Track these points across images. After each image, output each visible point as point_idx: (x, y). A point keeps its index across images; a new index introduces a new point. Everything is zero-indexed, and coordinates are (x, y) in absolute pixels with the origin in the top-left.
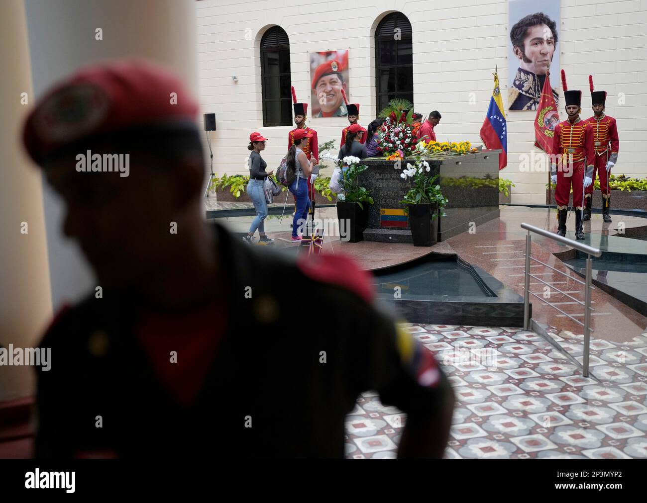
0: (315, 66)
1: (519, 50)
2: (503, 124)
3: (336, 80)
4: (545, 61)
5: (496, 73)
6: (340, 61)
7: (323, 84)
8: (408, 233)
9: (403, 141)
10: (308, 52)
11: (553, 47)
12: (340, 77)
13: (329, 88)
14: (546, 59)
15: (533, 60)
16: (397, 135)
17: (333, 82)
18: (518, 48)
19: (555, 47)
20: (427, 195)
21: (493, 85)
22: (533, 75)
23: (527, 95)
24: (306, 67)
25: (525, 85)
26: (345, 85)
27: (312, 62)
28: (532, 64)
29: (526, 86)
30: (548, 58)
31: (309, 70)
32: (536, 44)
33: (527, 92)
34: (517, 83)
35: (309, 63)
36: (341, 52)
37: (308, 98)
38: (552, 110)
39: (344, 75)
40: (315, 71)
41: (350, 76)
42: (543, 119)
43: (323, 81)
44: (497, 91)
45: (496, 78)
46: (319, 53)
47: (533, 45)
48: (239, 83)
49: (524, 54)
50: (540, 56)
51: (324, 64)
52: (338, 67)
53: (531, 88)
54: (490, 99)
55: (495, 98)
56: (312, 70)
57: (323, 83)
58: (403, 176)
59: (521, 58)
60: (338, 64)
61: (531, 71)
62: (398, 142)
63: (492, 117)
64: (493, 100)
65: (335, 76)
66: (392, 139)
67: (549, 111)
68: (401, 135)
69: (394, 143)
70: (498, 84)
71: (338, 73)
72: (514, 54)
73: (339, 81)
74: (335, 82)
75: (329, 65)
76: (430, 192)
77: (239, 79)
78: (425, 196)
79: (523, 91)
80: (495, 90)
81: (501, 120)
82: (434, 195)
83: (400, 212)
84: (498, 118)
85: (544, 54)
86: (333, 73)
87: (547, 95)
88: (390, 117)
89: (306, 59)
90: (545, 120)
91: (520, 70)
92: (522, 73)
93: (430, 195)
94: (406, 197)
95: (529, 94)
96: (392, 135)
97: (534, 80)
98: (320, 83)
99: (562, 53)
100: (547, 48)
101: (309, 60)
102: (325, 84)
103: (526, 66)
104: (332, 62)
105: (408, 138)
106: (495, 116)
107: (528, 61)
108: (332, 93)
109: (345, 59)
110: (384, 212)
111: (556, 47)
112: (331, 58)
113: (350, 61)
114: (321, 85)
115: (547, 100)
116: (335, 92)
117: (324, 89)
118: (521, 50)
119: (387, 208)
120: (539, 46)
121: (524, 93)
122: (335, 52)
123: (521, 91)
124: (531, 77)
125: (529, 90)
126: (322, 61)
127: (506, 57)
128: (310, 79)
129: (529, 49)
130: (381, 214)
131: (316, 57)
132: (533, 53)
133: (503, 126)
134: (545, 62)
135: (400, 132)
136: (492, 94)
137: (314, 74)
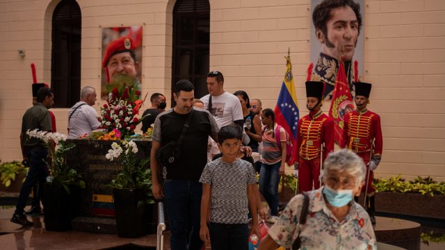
0: (107, 42)
1: (322, 34)
2: (295, 113)
3: (128, 59)
4: (349, 46)
5: (289, 57)
6: (134, 39)
7: (115, 63)
8: (114, 222)
9: (122, 119)
10: (100, 26)
11: (356, 31)
12: (133, 56)
13: (121, 67)
14: (350, 44)
15: (336, 44)
16: (117, 112)
17: (125, 61)
18: (320, 31)
19: (359, 32)
20: (135, 179)
21: (285, 69)
22: (336, 61)
23: (330, 83)
24: (97, 43)
25: (328, 71)
26: (138, 65)
27: (104, 37)
28: (335, 49)
29: (329, 73)
30: (352, 43)
31: (101, 47)
32: (340, 27)
33: (329, 80)
34: (319, 69)
35: (101, 39)
36: (135, 28)
37: (97, 77)
38: (347, 99)
39: (137, 53)
40: (107, 47)
41: (143, 55)
42: (338, 109)
43: (115, 59)
44: (289, 76)
45: (288, 62)
46: (112, 29)
47: (335, 28)
48: (26, 57)
49: (326, 38)
50: (343, 40)
51: (116, 41)
52: (131, 45)
53: (333, 75)
54: (281, 86)
55: (287, 84)
56: (103, 46)
57: (114, 61)
58: (108, 156)
59: (323, 42)
60: (131, 41)
61: (333, 56)
62: (117, 121)
63: (282, 105)
64: (284, 86)
65: (127, 55)
66: (111, 116)
67: (344, 100)
68: (121, 112)
69: (113, 121)
70: (291, 69)
71: (132, 51)
72: (316, 38)
73: (132, 60)
74: (127, 61)
75: (122, 42)
76: (138, 176)
77: (27, 53)
78: (131, 180)
79: (325, 78)
80: (287, 75)
81: (293, 109)
82: (142, 180)
83: (109, 199)
84: (290, 106)
85: (348, 39)
86: (126, 51)
87: (341, 82)
88: (113, 92)
89: (98, 34)
90: (340, 110)
91: (322, 55)
92: (324, 59)
93: (137, 179)
94: (113, 181)
95: (332, 82)
96: (112, 112)
97: (337, 67)
98: (111, 62)
99: (367, 38)
100: (351, 32)
101: (101, 36)
102: (116, 63)
103: (328, 52)
104: (125, 38)
105: (129, 116)
106: (286, 104)
107: (331, 45)
108: (124, 73)
109: (139, 36)
110: (96, 198)
111: (361, 31)
112: (124, 35)
113: (144, 38)
114: (113, 63)
115: (341, 89)
116: (127, 72)
117: (115, 68)
118: (324, 33)
119: (100, 194)
120: (343, 29)
121: (326, 81)
122: (129, 28)
123: (323, 78)
124: (333, 64)
125: (331, 77)
126: (115, 37)
127: (308, 41)
128: (100, 56)
129: (332, 32)
130: (94, 200)
131: (108, 32)
132: (336, 38)
133: (296, 116)
134: (348, 48)
135: (121, 109)
136: (284, 80)
137: (106, 52)
